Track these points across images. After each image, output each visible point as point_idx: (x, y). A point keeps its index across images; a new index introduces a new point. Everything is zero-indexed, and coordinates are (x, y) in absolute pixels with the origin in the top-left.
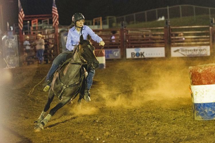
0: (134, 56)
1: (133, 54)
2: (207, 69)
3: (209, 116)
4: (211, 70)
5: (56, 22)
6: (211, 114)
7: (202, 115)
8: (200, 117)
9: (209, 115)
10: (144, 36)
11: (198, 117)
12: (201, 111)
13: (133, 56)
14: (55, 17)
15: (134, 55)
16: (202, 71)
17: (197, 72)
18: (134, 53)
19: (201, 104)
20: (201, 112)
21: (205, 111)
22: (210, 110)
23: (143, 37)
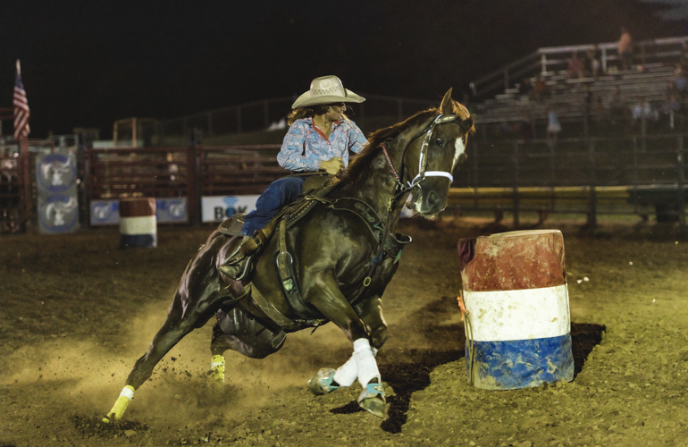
0: (222, 216)
1: (219, 211)
2: (512, 245)
3: (517, 379)
4: (522, 250)
5: (24, 128)
6: (522, 372)
7: (498, 374)
8: (492, 380)
9: (517, 374)
10: (245, 166)
11: (484, 379)
12: (495, 362)
13: (219, 216)
14: (21, 114)
15: (221, 213)
16: (498, 253)
17: (485, 254)
18: (222, 209)
19: (496, 344)
20: (492, 366)
21: (506, 364)
22: (520, 360)
23: (241, 168)
